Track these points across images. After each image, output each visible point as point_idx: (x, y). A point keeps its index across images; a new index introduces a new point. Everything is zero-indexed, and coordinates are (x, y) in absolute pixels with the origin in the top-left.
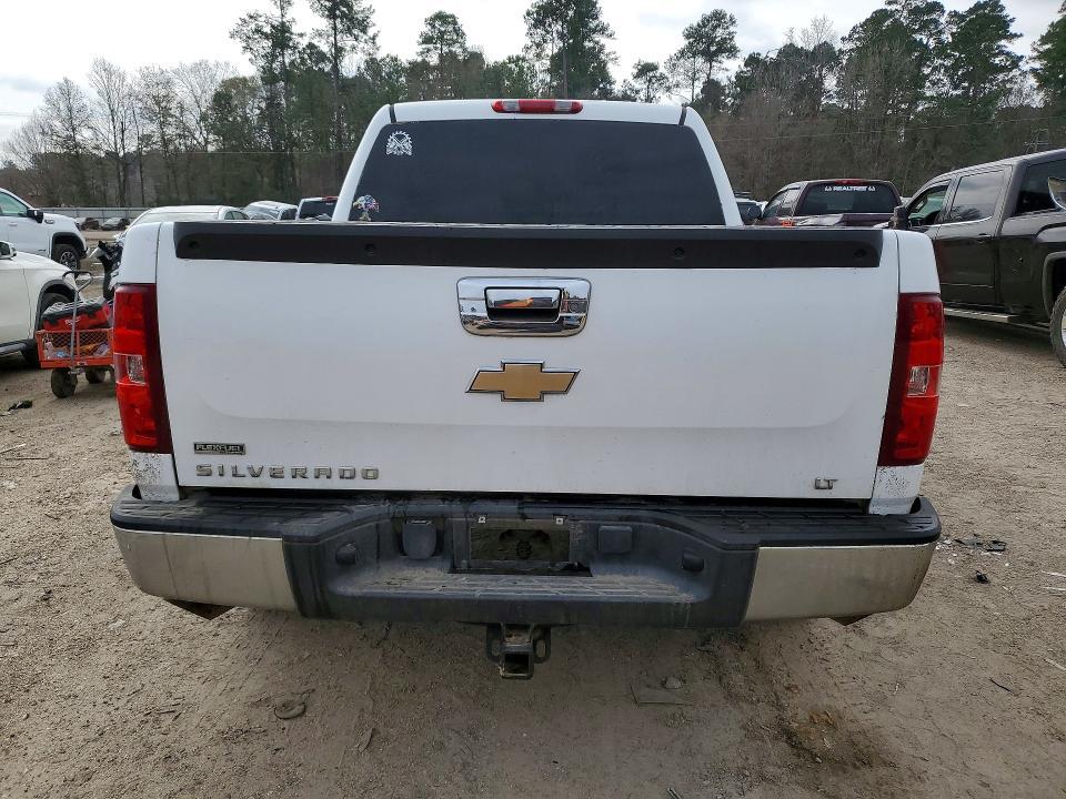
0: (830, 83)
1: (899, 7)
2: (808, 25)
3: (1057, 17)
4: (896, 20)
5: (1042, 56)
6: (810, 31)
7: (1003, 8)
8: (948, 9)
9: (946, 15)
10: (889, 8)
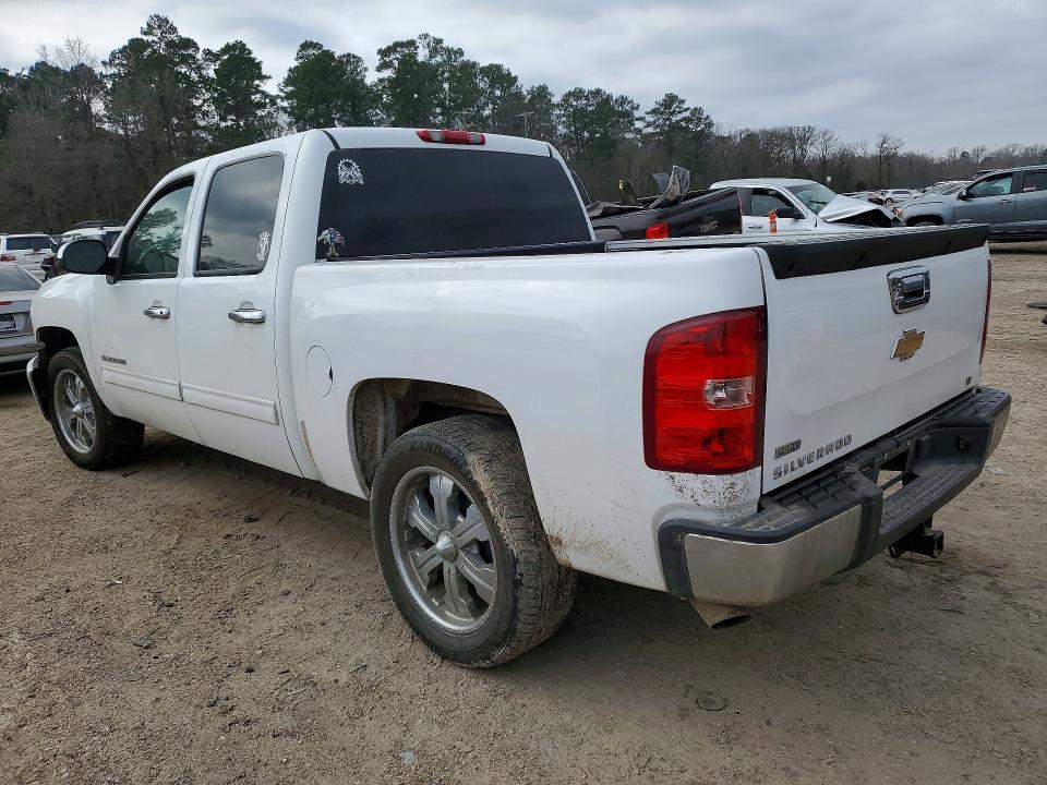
0: (98, 106)
1: (155, 39)
2: (62, 45)
3: (295, 64)
4: (154, 51)
5: (289, 96)
6: (66, 51)
7: (250, 52)
8: (202, 47)
9: (201, 53)
10: (145, 38)
